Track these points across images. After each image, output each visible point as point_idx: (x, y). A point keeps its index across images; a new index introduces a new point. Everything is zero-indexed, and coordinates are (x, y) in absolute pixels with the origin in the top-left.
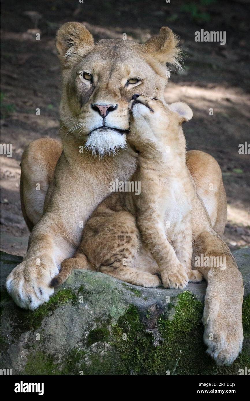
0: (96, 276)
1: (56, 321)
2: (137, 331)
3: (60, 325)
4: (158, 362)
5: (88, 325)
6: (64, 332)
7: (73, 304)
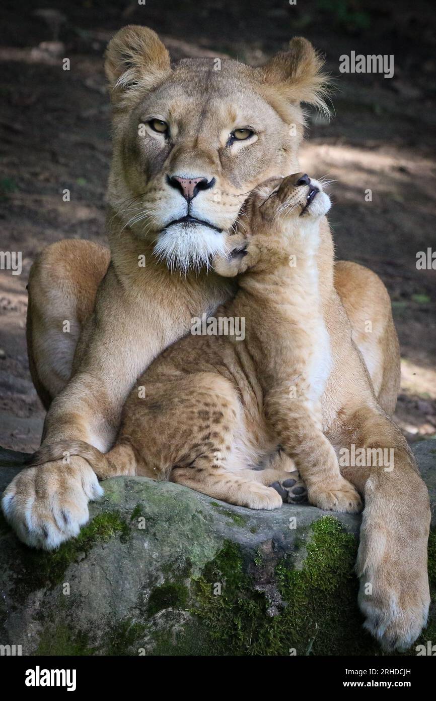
0: (164, 490)
1: (93, 571)
2: (238, 588)
3: (99, 578)
4: (275, 645)
5: (149, 578)
6: (107, 591)
7: (122, 539)
